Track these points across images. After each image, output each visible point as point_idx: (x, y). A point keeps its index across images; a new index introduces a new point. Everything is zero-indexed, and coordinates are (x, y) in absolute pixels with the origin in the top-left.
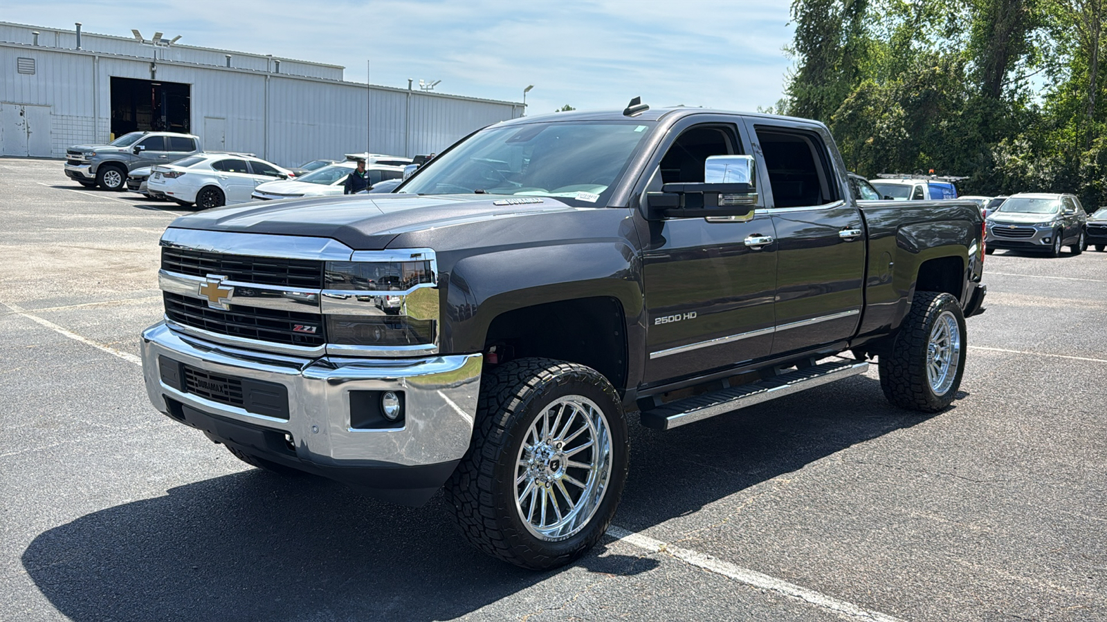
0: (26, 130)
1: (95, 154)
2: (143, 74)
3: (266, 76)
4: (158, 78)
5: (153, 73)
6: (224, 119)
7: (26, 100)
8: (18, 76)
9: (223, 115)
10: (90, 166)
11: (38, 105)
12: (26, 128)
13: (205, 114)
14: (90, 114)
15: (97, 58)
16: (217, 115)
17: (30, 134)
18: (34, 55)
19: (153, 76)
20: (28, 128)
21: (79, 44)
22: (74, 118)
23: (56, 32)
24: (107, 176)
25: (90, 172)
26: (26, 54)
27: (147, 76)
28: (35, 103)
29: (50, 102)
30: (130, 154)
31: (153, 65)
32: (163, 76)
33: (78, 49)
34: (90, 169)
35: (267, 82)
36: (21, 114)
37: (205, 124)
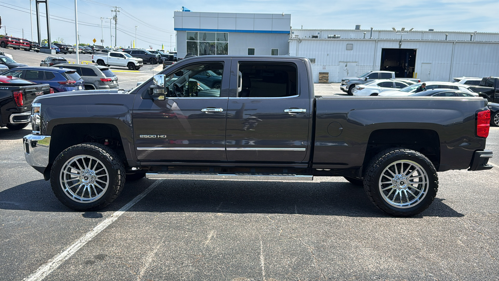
0: (347, 72)
1: (349, 81)
2: (396, 46)
3: (454, 42)
4: (402, 47)
5: (400, 45)
6: (431, 64)
7: (348, 60)
8: (346, 51)
9: (431, 62)
10: (347, 86)
11: (352, 62)
12: (347, 71)
13: (422, 62)
14: (372, 64)
15: (377, 41)
16: (428, 62)
17: (348, 74)
18: (352, 42)
19: (400, 47)
20: (348, 71)
21: (371, 36)
22: (366, 67)
23: (379, 31)
24: (353, 90)
25: (347, 88)
26: (350, 42)
27: (397, 47)
28: (351, 61)
29: (357, 60)
30: (363, 81)
31: (400, 42)
32: (404, 46)
33: (371, 38)
34: (347, 87)
35: (454, 45)
36: (346, 66)
37: (422, 66)
